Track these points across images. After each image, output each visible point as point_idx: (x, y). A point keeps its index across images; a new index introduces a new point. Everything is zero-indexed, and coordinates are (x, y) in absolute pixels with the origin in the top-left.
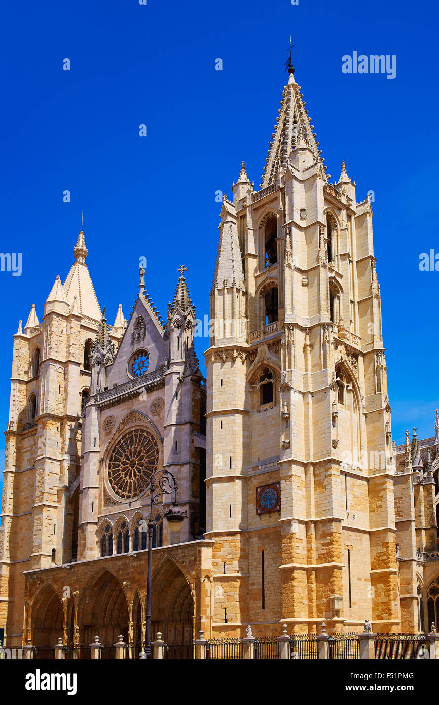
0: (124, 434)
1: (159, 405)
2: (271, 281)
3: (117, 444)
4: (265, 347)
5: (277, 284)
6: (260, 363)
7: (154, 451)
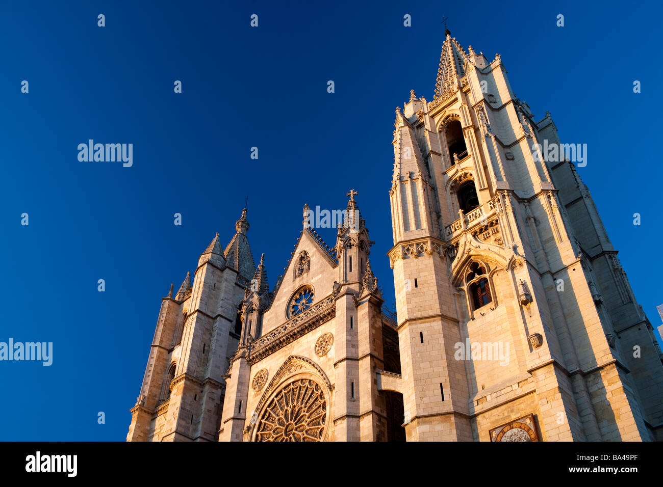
0: (278, 390)
1: (326, 342)
2: (463, 172)
3: (269, 406)
4: (469, 236)
5: (471, 175)
6: (465, 256)
7: (320, 406)
